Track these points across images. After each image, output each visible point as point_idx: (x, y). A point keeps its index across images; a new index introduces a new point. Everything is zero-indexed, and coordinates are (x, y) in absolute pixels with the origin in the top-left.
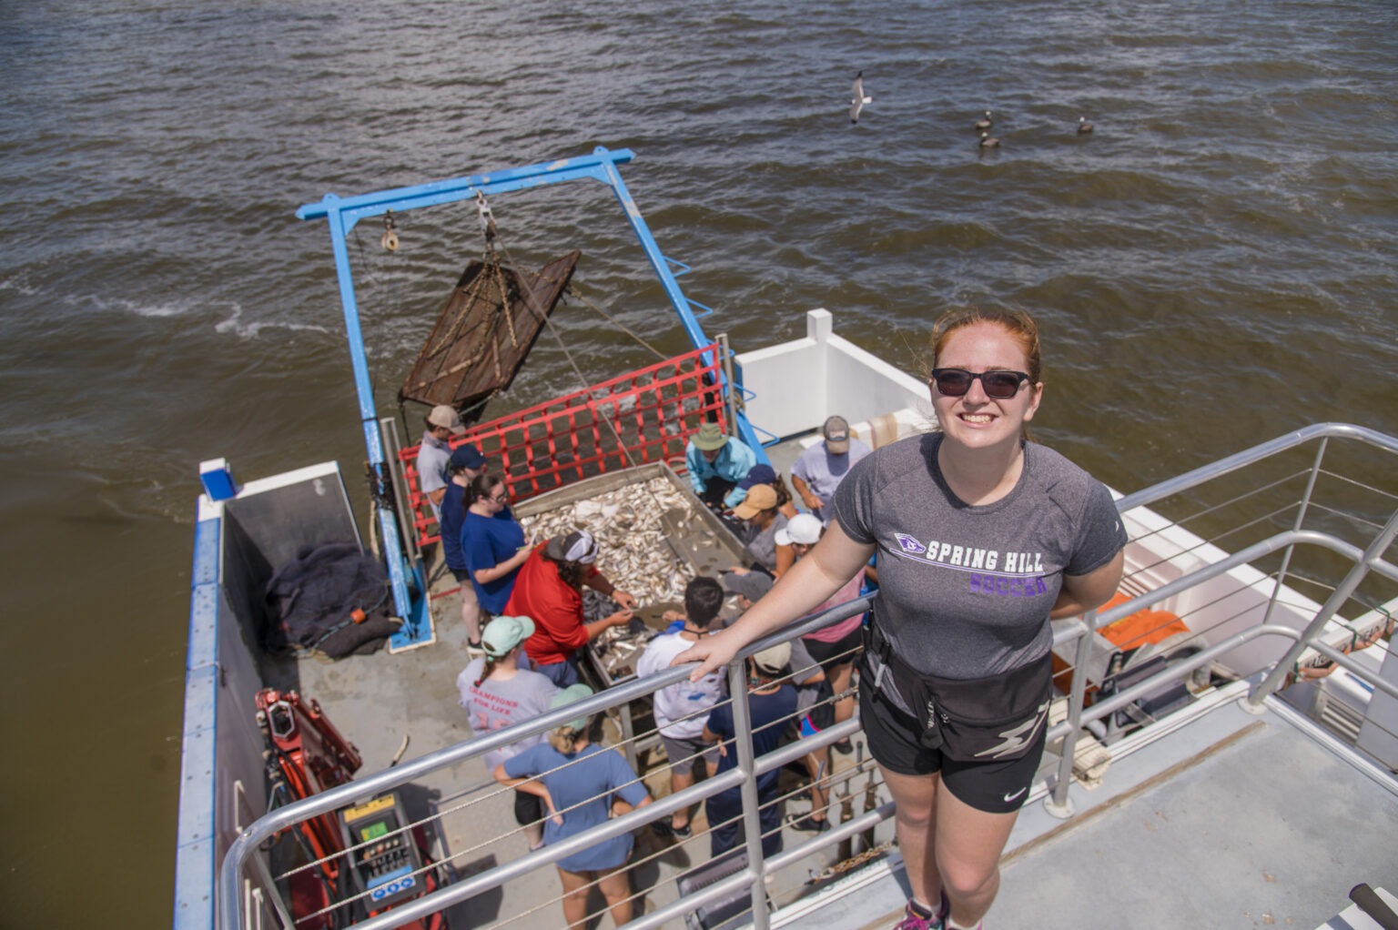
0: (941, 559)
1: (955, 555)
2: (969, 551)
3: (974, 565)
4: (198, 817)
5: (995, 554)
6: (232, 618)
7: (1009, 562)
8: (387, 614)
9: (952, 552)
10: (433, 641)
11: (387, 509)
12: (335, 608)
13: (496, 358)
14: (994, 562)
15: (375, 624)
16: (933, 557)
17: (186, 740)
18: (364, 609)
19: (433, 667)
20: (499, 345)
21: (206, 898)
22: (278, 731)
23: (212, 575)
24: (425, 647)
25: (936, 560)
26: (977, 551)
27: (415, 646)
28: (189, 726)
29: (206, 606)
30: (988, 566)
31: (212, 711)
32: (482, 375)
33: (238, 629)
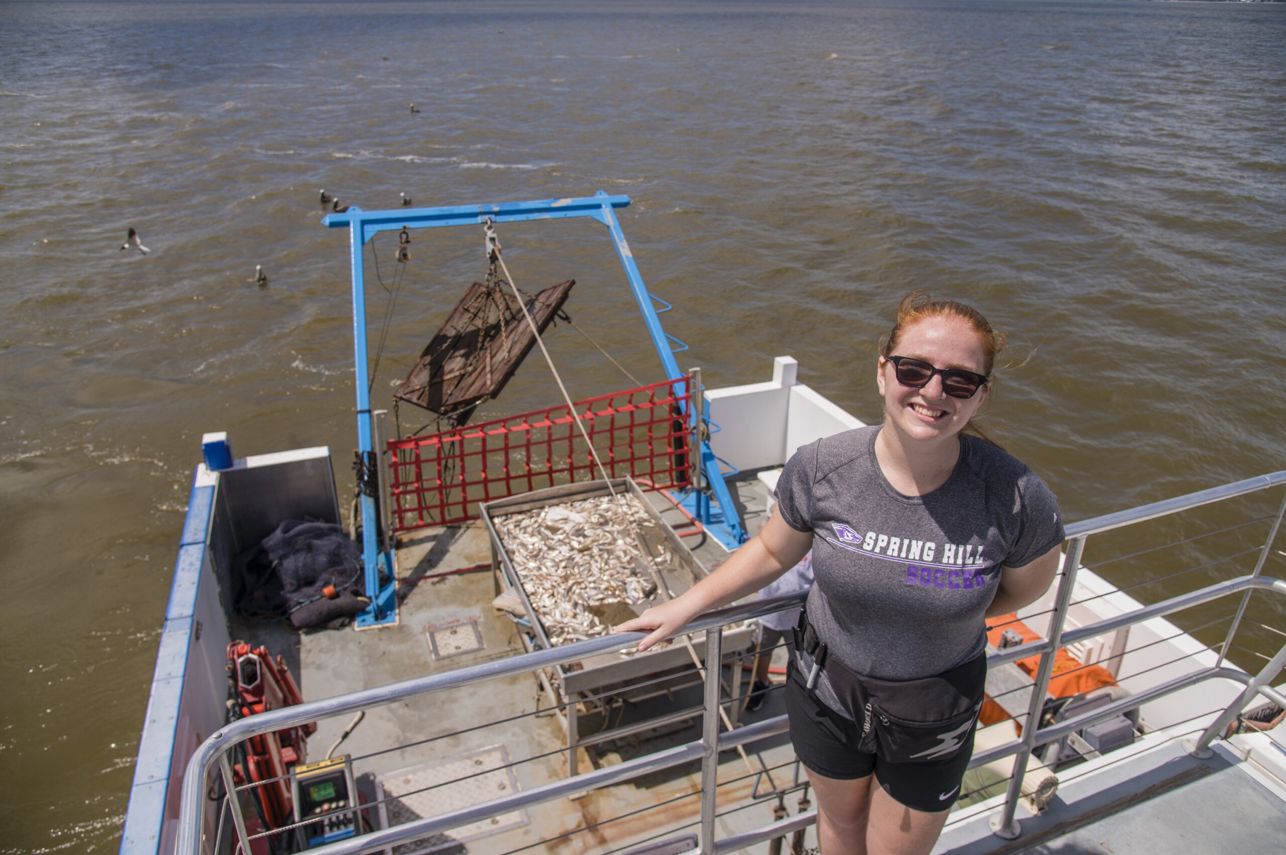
0: (877, 550)
1: (892, 546)
2: (906, 542)
3: (911, 556)
4: (156, 760)
5: (932, 545)
6: (213, 578)
7: (947, 553)
8: (357, 593)
9: (889, 543)
10: (397, 623)
11: (369, 495)
12: (310, 582)
13: (488, 369)
14: (932, 553)
15: (345, 600)
16: (870, 548)
17: (154, 685)
18: (335, 586)
19: (394, 648)
20: (492, 358)
21: (154, 837)
22: (244, 683)
23: (201, 536)
24: (387, 628)
25: (873, 550)
26: (914, 543)
27: (380, 626)
28: (159, 673)
29: (191, 564)
30: (925, 558)
31: (183, 661)
32: (473, 383)
33: (217, 589)
